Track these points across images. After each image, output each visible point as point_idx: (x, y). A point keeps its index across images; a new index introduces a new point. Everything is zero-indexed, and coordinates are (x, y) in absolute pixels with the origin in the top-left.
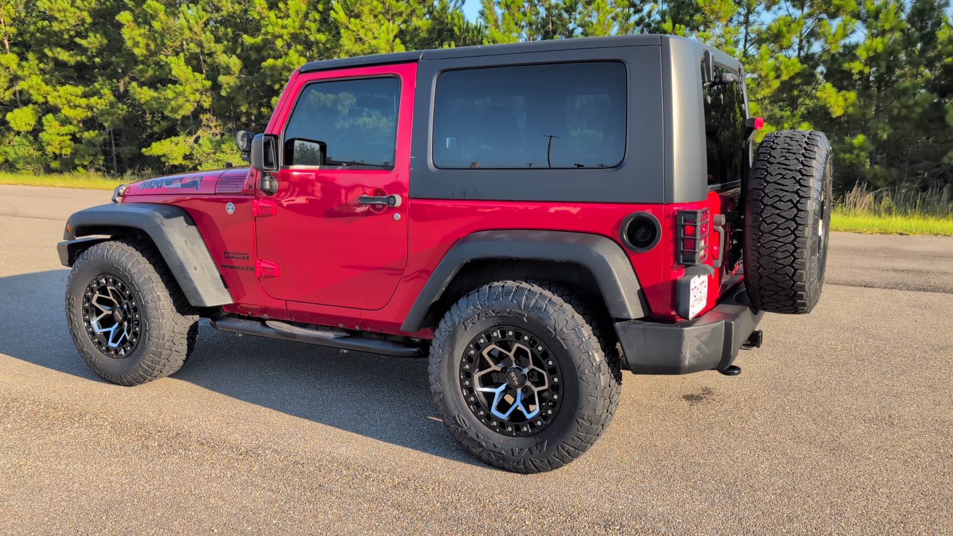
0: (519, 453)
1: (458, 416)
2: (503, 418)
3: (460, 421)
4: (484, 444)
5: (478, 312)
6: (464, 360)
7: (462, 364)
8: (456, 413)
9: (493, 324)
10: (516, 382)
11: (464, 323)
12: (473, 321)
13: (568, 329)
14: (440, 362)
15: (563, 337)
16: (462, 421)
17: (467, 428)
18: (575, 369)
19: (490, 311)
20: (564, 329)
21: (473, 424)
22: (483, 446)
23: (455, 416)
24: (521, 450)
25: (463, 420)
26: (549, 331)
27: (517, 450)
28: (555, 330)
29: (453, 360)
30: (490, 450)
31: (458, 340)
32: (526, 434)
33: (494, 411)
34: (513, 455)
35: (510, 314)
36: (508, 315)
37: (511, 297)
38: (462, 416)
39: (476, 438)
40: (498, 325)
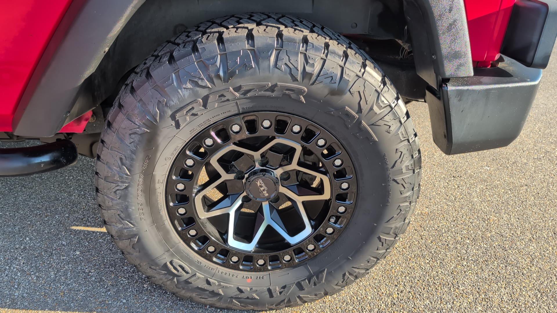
0: (280, 293)
1: (171, 263)
2: (249, 250)
3: (175, 268)
4: (221, 292)
5: (204, 92)
6: (174, 177)
7: (169, 184)
8: (166, 259)
9: (234, 111)
10: (265, 192)
11: (173, 117)
12: (194, 111)
13: (380, 108)
14: (126, 188)
15: (373, 121)
16: (179, 268)
17: (188, 276)
18: (387, 169)
19: (231, 89)
20: (375, 108)
21: (200, 268)
22: (220, 295)
23: (165, 265)
24: (284, 287)
25: (181, 266)
26: (348, 114)
27: (277, 289)
28: (360, 111)
29: (154, 181)
30: (232, 297)
31: (161, 148)
32: (291, 264)
33: (233, 243)
34: (271, 295)
35: (273, 91)
36: (269, 93)
37: (273, 58)
38: (177, 262)
39: (206, 286)
40: (243, 113)
